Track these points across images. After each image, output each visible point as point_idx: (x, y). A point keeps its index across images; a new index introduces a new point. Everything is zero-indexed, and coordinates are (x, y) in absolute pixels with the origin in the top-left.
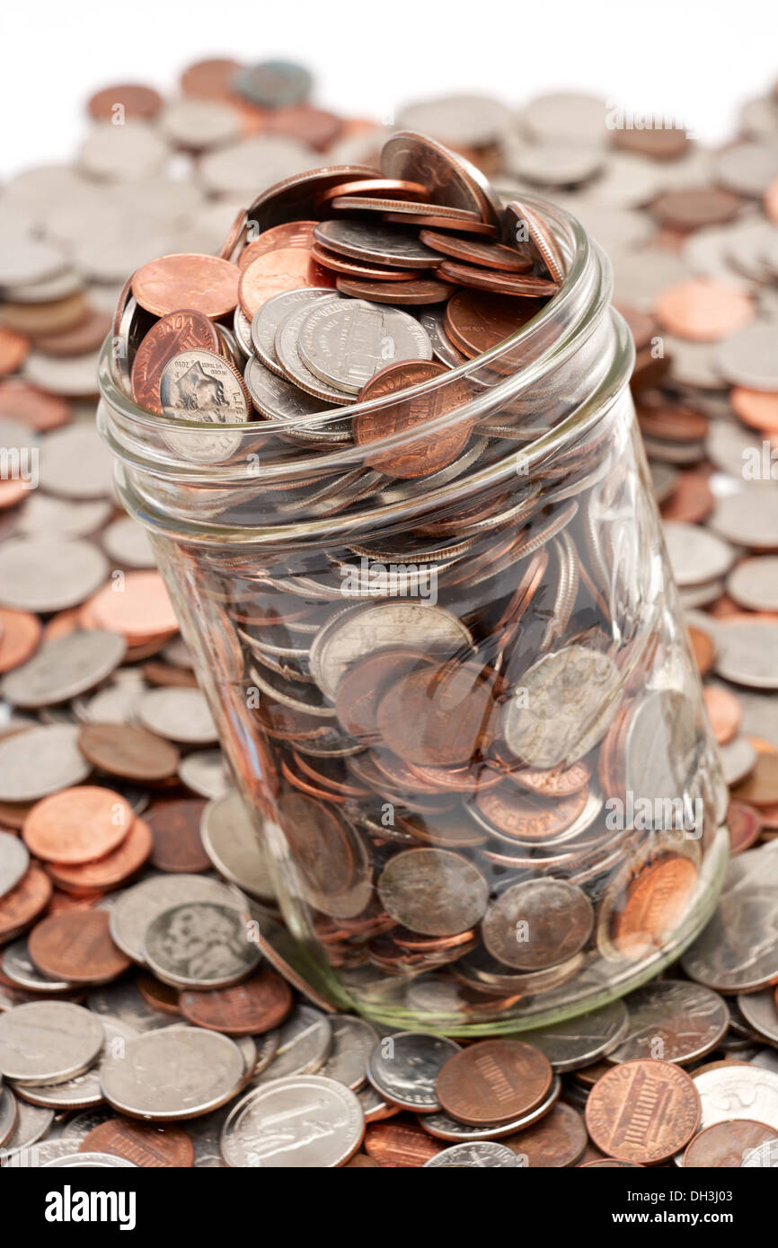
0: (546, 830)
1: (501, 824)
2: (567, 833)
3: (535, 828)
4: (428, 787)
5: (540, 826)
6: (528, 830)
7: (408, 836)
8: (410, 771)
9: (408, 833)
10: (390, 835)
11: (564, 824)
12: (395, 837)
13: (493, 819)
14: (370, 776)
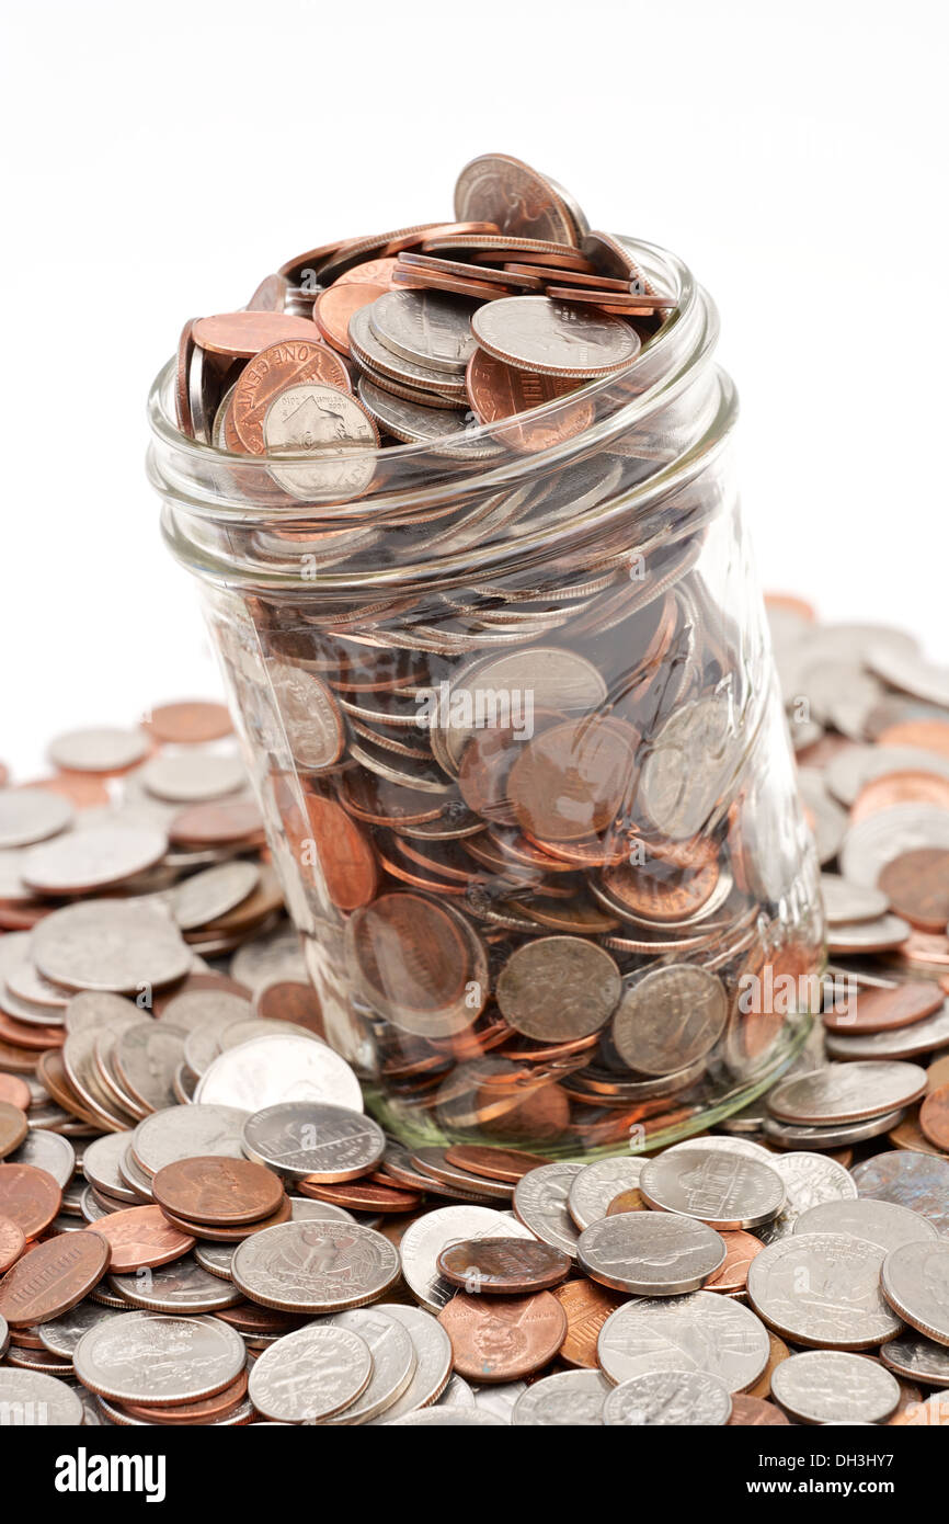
0: (682, 908)
1: (633, 904)
2: (701, 911)
3: (670, 907)
4: (561, 865)
5: (675, 903)
6: (664, 910)
7: (534, 924)
9: (534, 921)
10: (515, 925)
11: (700, 900)
12: (520, 926)
13: (625, 902)
14: (494, 857)
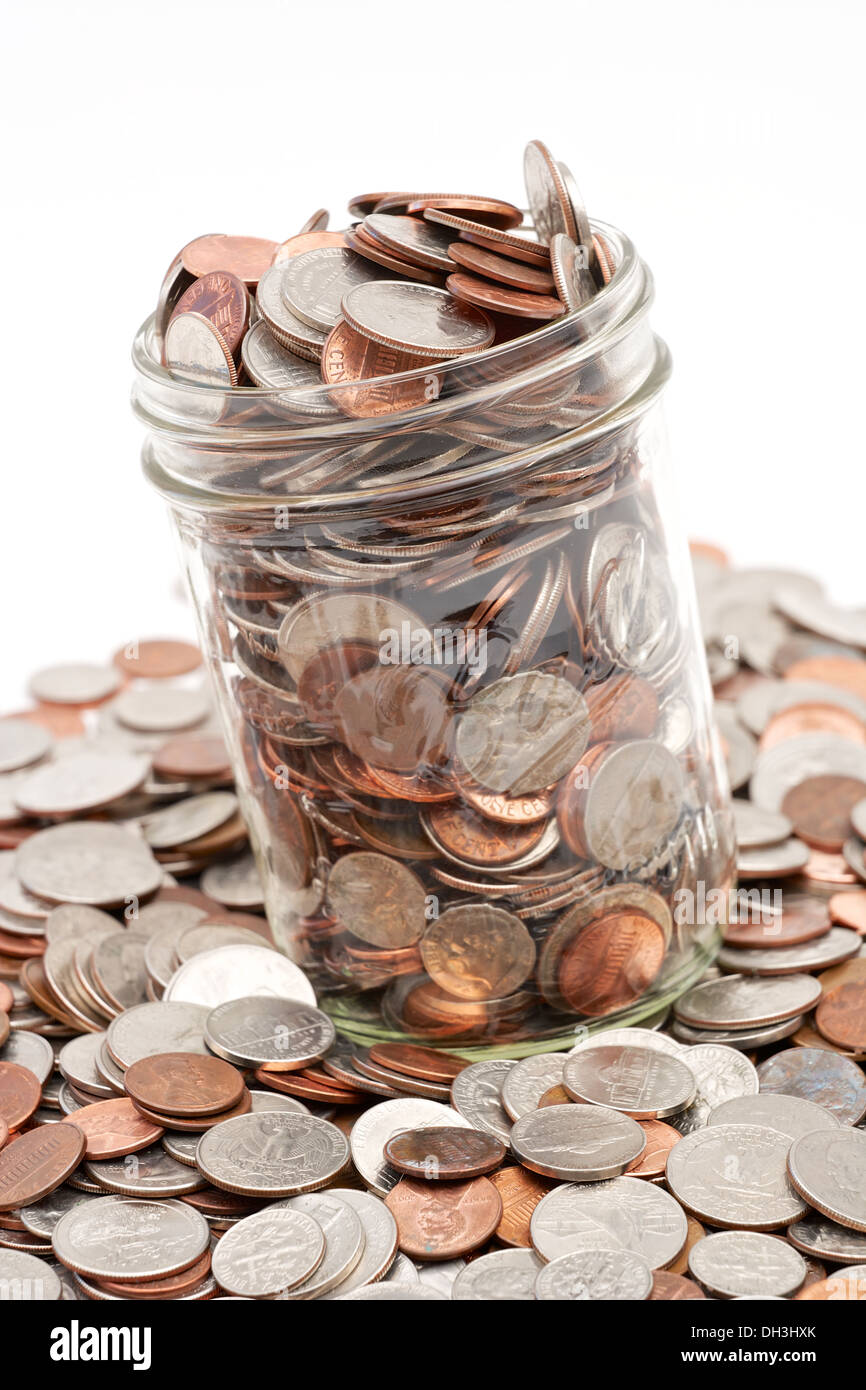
1: (449, 842)
3: (482, 852)
4: (378, 790)
5: (487, 850)
6: (475, 852)
7: (357, 838)
8: (365, 770)
9: (358, 835)
11: (517, 853)
13: (441, 835)
14: (327, 771)
